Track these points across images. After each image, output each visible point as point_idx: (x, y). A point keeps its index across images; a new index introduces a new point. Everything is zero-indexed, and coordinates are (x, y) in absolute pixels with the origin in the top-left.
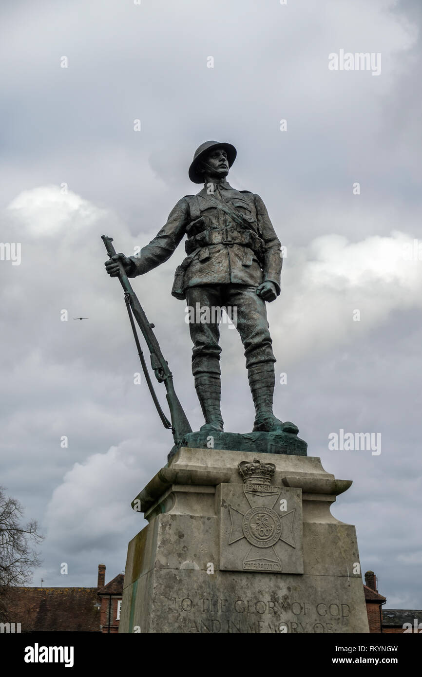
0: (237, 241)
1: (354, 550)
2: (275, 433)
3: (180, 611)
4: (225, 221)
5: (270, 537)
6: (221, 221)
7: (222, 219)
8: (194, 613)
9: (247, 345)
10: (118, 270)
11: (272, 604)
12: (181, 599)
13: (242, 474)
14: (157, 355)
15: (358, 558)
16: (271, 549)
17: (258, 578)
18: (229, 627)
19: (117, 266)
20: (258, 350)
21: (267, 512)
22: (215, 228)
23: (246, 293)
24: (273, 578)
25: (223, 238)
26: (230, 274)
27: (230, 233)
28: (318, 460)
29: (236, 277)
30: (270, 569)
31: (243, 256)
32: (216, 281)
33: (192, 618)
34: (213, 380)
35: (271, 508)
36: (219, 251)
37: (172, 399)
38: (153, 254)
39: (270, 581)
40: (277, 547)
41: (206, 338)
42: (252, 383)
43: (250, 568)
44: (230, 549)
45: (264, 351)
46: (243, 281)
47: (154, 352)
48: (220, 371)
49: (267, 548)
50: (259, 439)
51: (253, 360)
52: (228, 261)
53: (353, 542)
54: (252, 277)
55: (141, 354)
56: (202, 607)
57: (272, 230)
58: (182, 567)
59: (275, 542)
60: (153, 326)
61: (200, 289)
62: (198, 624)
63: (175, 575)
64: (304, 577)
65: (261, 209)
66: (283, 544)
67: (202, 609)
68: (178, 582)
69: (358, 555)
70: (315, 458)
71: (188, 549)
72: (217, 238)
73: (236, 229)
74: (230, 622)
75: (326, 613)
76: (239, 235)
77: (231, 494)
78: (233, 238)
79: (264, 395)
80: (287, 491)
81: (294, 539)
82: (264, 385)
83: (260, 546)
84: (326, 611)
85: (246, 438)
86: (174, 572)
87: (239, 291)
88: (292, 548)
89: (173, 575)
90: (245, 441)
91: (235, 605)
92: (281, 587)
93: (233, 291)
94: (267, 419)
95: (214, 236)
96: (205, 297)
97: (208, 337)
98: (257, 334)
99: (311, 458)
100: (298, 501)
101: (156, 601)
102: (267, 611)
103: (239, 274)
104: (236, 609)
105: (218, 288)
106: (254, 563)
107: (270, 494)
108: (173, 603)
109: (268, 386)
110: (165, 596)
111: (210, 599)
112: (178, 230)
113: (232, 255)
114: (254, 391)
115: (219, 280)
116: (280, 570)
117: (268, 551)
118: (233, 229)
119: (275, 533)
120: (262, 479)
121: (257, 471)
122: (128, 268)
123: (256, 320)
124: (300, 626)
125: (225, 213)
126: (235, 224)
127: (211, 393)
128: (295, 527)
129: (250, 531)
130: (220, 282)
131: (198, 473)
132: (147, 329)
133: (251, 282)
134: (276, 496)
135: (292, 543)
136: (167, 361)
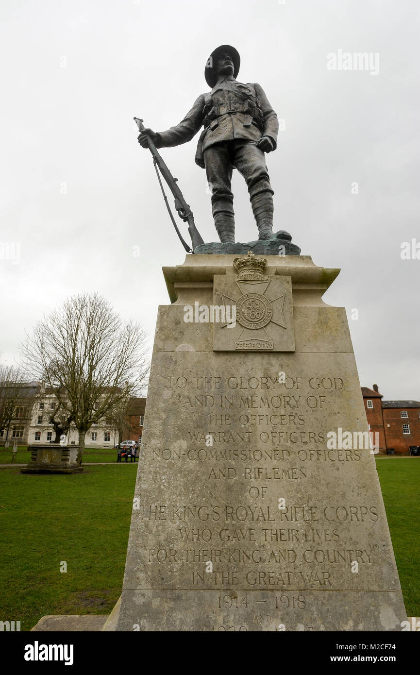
0: (239, 110)
1: (344, 329)
2: (270, 240)
3: (174, 388)
4: (229, 98)
5: (260, 320)
6: (226, 98)
7: (227, 96)
8: (189, 390)
9: (248, 182)
10: (146, 140)
11: (264, 380)
12: (176, 378)
13: (236, 269)
14: (179, 199)
15: (350, 335)
16: (262, 330)
17: (251, 357)
18: (222, 402)
19: (146, 137)
20: (257, 184)
21: (257, 297)
22: (222, 104)
23: (247, 146)
24: (266, 357)
25: (228, 109)
26: (233, 133)
27: (233, 104)
28: (309, 258)
29: (238, 134)
30: (262, 348)
31: (244, 120)
32: (222, 139)
33: (186, 394)
34: (228, 217)
35: (262, 294)
36: (225, 119)
37: (193, 232)
38: (176, 131)
39: (263, 359)
40: (268, 327)
41: (218, 184)
42: (255, 210)
43: (241, 348)
44: (223, 331)
45: (262, 183)
46: (244, 136)
47: (177, 198)
48: (233, 211)
49: (258, 329)
50: (257, 246)
51: (254, 192)
52: (232, 125)
53: (343, 322)
54: (252, 134)
55: (165, 198)
56: (196, 384)
57: (269, 105)
58: (177, 350)
59: (266, 324)
60: (176, 180)
61: (212, 150)
62: (192, 400)
63: (171, 356)
64: (297, 354)
65: (260, 91)
66: (274, 325)
67: (196, 386)
68: (173, 363)
69: (349, 333)
70: (306, 256)
71: (183, 334)
72: (223, 110)
73: (237, 102)
74: (223, 397)
75: (319, 387)
76: (241, 106)
77: (223, 284)
78: (235, 108)
79: (264, 218)
80: (277, 279)
81: (284, 320)
82: (263, 210)
83: (251, 328)
84: (319, 385)
85: (245, 246)
86: (170, 353)
87: (242, 145)
88: (283, 329)
89: (170, 357)
90: (244, 248)
91: (228, 382)
92: (274, 364)
93: (237, 147)
94: (266, 234)
95: (221, 110)
96: (216, 154)
97: (220, 184)
98: (255, 171)
99: (302, 256)
100: (288, 287)
101: (152, 380)
102: (260, 386)
103: (240, 131)
104: (229, 386)
105: (226, 146)
106: (246, 343)
107: (261, 282)
108: (169, 381)
109: (267, 211)
110: (161, 375)
111: (204, 377)
112: (196, 115)
113: (235, 120)
114: (256, 217)
115: (225, 138)
116: (272, 348)
117: (259, 332)
118: (235, 103)
119: (265, 316)
120: (253, 270)
121: (248, 264)
122: (156, 139)
123: (254, 161)
124: (293, 399)
125: (229, 91)
126: (237, 99)
127: (226, 226)
128: (285, 309)
129: (242, 315)
130: (225, 139)
131: (195, 269)
132: (172, 182)
133: (251, 138)
134: (266, 283)
135: (282, 323)
136: (189, 205)
